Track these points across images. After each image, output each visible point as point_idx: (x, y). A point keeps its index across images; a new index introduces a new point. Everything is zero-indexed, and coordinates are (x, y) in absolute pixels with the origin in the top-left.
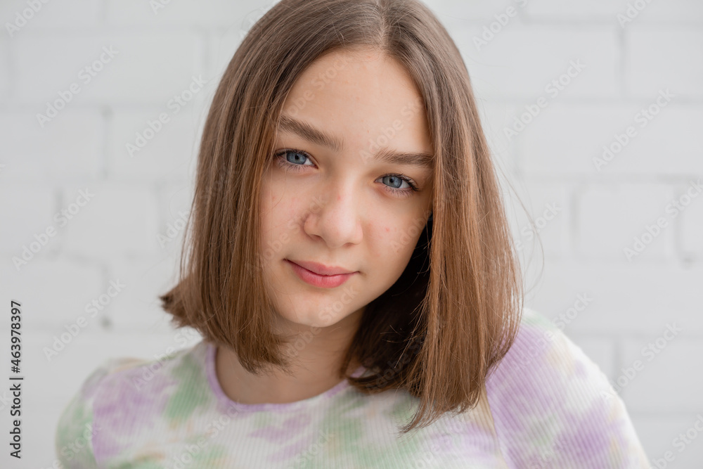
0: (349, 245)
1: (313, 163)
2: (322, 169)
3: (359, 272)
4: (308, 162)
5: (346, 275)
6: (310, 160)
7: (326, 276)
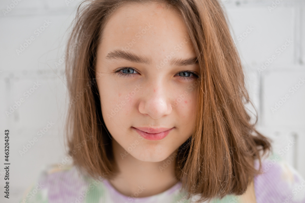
0: (165, 116)
1: (137, 72)
2: (143, 75)
3: (175, 128)
4: (135, 72)
5: (167, 132)
6: (136, 71)
7: (155, 134)
